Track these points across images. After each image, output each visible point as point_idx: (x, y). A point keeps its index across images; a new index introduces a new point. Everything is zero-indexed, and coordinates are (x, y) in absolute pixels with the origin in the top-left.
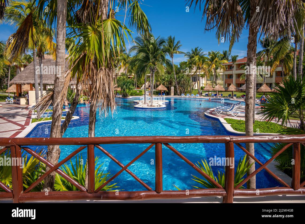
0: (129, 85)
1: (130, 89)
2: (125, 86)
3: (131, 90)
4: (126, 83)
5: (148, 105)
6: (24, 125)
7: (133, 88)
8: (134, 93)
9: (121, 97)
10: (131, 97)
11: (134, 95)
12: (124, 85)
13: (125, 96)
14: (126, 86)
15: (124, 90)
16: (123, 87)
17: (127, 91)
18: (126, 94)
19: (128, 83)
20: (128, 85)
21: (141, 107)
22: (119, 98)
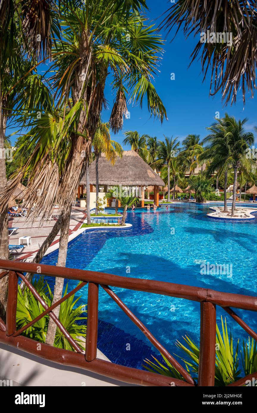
0: (206, 186)
1: (206, 191)
2: (200, 187)
3: (209, 193)
4: (201, 183)
5: (228, 214)
6: (72, 230)
7: (211, 190)
8: (214, 197)
9: (195, 201)
10: (208, 202)
11: (214, 199)
12: (199, 185)
13: (200, 200)
14: (202, 187)
15: (199, 193)
16: (197, 188)
17: (203, 193)
18: (202, 199)
19: (204, 183)
20: (204, 186)
21: (217, 216)
22: (193, 203)
